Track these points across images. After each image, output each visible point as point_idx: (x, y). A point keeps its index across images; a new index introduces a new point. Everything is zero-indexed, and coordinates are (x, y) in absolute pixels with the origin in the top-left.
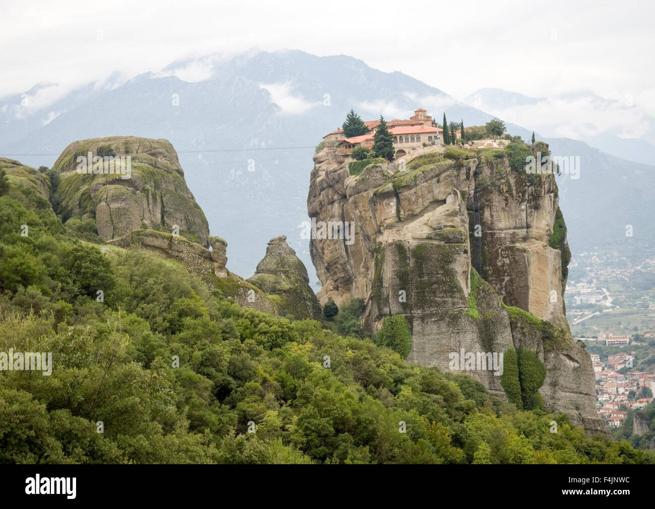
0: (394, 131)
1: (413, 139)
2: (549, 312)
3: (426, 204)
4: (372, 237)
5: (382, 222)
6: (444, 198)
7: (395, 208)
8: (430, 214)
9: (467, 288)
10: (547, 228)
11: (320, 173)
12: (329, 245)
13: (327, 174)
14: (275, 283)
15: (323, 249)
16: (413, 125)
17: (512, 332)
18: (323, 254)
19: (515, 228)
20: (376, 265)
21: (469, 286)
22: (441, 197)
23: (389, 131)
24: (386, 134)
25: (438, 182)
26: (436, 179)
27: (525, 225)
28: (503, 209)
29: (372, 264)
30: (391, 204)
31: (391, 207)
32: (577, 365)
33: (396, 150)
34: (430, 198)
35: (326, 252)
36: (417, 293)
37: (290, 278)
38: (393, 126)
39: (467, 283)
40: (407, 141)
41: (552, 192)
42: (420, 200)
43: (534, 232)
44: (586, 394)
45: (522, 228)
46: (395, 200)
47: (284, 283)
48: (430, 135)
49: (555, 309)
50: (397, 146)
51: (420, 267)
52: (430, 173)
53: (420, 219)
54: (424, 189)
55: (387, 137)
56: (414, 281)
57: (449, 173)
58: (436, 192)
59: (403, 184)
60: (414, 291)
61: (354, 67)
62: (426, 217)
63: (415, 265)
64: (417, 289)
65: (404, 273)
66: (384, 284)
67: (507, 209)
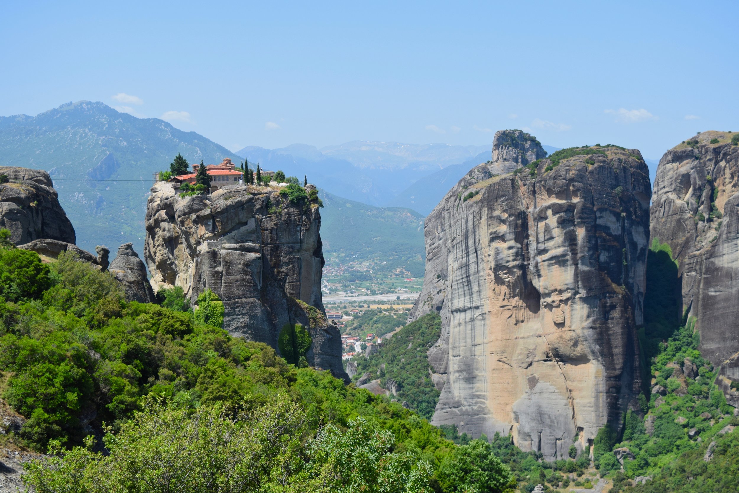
0: (211, 173)
1: (223, 180)
2: (312, 300)
3: (233, 225)
4: (194, 246)
5: (201, 236)
6: (246, 221)
7: (211, 226)
8: (236, 231)
9: (260, 283)
10: (313, 244)
11: (156, 199)
12: (160, 250)
13: (161, 201)
14: (124, 276)
15: (155, 253)
16: (223, 169)
17: (289, 314)
18: (155, 256)
19: (292, 243)
20: (197, 265)
21: (261, 282)
22: (244, 220)
23: (208, 172)
24: (205, 174)
25: (243, 209)
26: (241, 208)
27: (299, 241)
28: (285, 230)
29: (193, 265)
30: (209, 223)
31: (209, 225)
32: (331, 336)
33: (212, 186)
34: (236, 220)
35: (157, 255)
36: (226, 286)
37: (134, 273)
38: (210, 169)
39: (259, 280)
40: (219, 180)
41: (317, 219)
42: (230, 222)
43: (305, 246)
44: (336, 356)
45: (297, 243)
46: (212, 221)
47: (130, 277)
48: (235, 177)
49: (316, 298)
50: (212, 183)
51: (228, 268)
52: (237, 203)
53: (229, 234)
54: (232, 214)
55: (206, 178)
56: (223, 277)
57: (250, 204)
58: (241, 216)
59: (218, 210)
60: (223, 285)
61: (163, 127)
62: (233, 233)
63: (225, 267)
64: (225, 283)
65: (217, 272)
66: (202, 279)
67: (288, 230)
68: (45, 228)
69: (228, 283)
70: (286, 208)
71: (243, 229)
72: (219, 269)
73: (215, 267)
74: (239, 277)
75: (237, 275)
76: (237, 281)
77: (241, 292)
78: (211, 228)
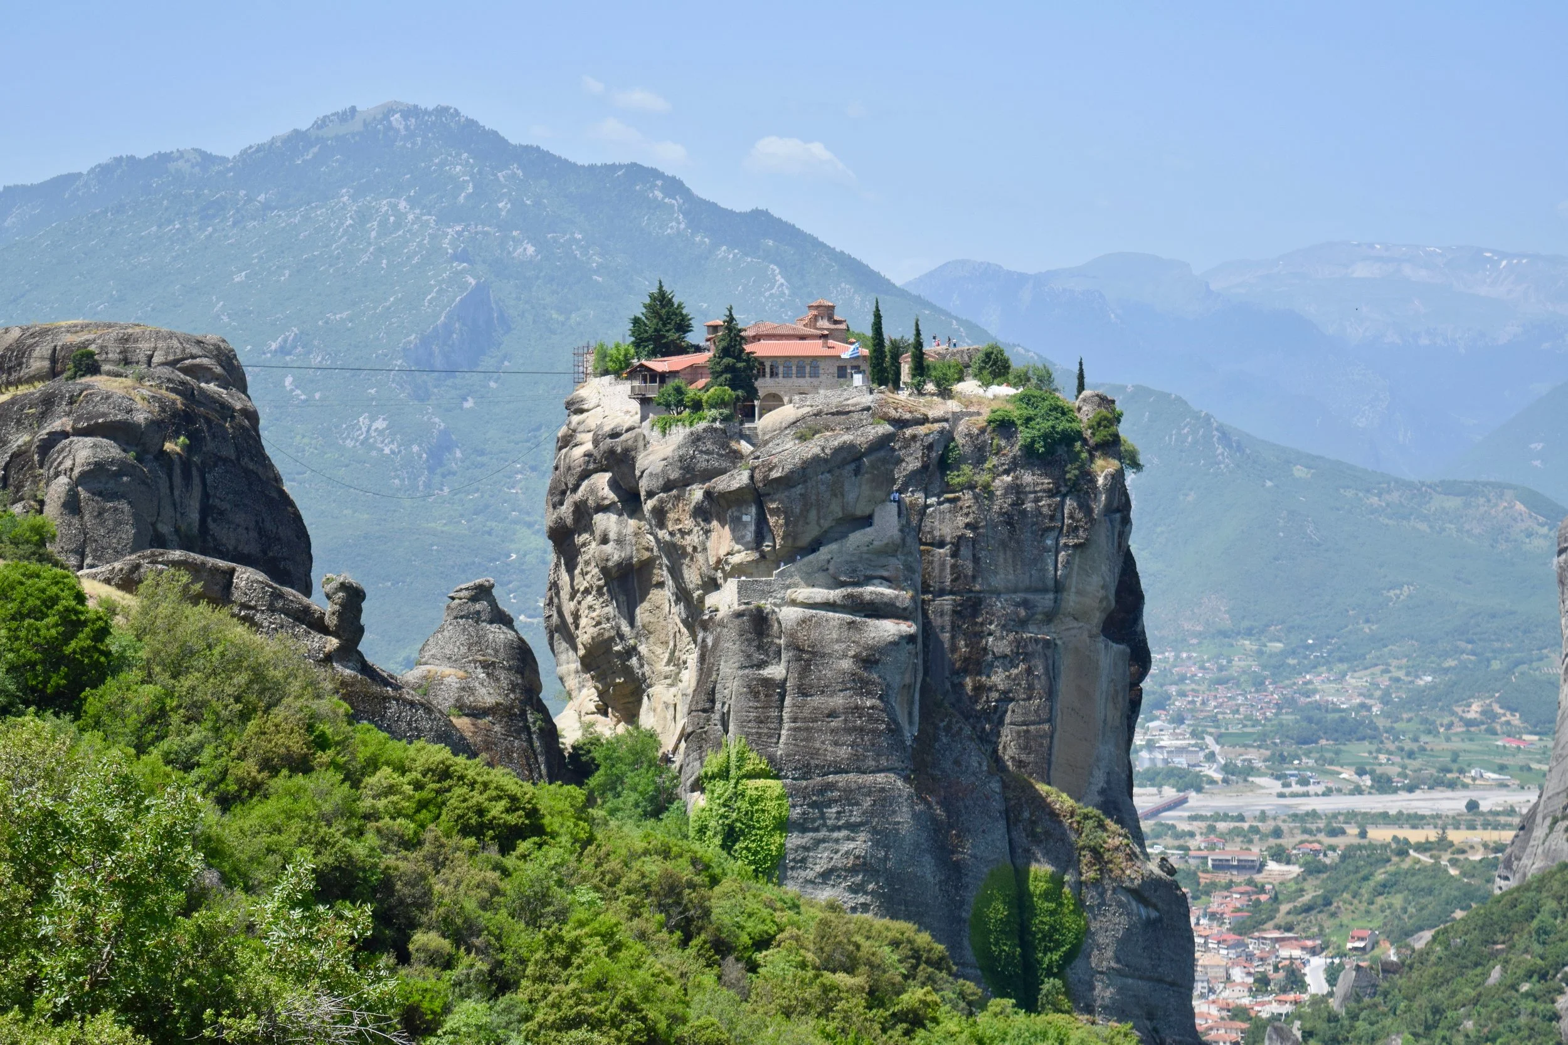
0: (760, 349)
1: (801, 374)
2: (1096, 788)
3: (826, 524)
4: (696, 595)
5: (719, 561)
6: (867, 512)
7: (752, 528)
8: (834, 546)
9: (911, 723)
10: (1101, 593)
11: (580, 437)
12: (590, 607)
13: (596, 442)
14: (463, 689)
15: (576, 616)
16: (803, 338)
17: (1009, 832)
18: (577, 627)
19: (1028, 590)
20: (702, 658)
21: (917, 719)
22: (861, 510)
23: (748, 348)
24: (739, 355)
25: (857, 472)
26: (853, 466)
27: (1051, 584)
28: (1004, 545)
29: (692, 659)
30: (746, 518)
31: (745, 525)
32: (1154, 914)
33: (761, 394)
34: (836, 509)
35: (583, 622)
36: (795, 729)
37: (498, 680)
38: (757, 338)
39: (910, 714)
40: (787, 375)
41: (1118, 510)
42: (813, 515)
43: (1071, 600)
44: (1172, 984)
45: (1045, 590)
46: (753, 510)
47: (483, 691)
48: (840, 363)
49: (1108, 782)
50: (764, 385)
51: (805, 671)
52: (838, 450)
53: (811, 557)
54: (823, 488)
55: (741, 365)
56: (788, 701)
57: (882, 454)
58: (851, 497)
59: (775, 474)
60: (786, 726)
61: (659, 194)
62: (824, 553)
63: (793, 665)
64: (794, 720)
65: (767, 682)
66: (718, 706)
67: (1013, 544)
68: (211, 525)
69: (804, 720)
70: (1007, 472)
71: (857, 538)
72: (776, 671)
73: (761, 665)
74: (839, 701)
75: (833, 693)
76: (832, 714)
77: (844, 752)
78: (750, 534)
